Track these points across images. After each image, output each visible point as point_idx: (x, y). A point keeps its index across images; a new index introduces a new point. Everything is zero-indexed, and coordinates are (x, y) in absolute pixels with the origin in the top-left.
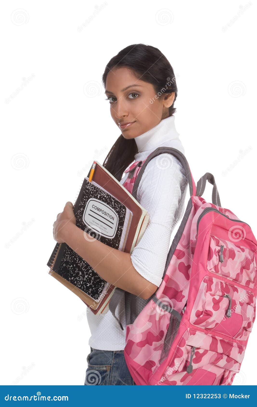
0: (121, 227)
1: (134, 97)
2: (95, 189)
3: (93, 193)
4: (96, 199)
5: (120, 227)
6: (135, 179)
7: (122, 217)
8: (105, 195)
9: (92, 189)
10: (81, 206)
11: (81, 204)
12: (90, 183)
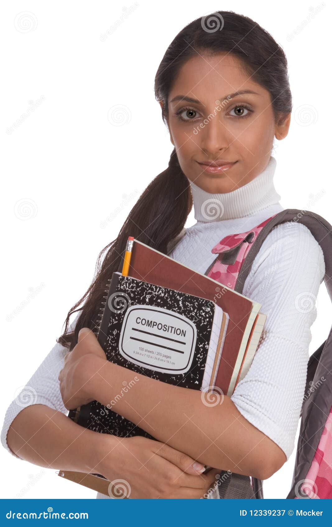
0: (204, 345)
1: (237, 115)
2: (138, 286)
3: (134, 294)
4: (143, 304)
5: (201, 346)
6: (240, 265)
7: (205, 323)
8: (160, 293)
9: (132, 287)
10: (114, 327)
11: (113, 322)
12: (125, 278)
